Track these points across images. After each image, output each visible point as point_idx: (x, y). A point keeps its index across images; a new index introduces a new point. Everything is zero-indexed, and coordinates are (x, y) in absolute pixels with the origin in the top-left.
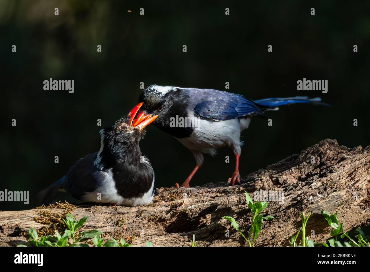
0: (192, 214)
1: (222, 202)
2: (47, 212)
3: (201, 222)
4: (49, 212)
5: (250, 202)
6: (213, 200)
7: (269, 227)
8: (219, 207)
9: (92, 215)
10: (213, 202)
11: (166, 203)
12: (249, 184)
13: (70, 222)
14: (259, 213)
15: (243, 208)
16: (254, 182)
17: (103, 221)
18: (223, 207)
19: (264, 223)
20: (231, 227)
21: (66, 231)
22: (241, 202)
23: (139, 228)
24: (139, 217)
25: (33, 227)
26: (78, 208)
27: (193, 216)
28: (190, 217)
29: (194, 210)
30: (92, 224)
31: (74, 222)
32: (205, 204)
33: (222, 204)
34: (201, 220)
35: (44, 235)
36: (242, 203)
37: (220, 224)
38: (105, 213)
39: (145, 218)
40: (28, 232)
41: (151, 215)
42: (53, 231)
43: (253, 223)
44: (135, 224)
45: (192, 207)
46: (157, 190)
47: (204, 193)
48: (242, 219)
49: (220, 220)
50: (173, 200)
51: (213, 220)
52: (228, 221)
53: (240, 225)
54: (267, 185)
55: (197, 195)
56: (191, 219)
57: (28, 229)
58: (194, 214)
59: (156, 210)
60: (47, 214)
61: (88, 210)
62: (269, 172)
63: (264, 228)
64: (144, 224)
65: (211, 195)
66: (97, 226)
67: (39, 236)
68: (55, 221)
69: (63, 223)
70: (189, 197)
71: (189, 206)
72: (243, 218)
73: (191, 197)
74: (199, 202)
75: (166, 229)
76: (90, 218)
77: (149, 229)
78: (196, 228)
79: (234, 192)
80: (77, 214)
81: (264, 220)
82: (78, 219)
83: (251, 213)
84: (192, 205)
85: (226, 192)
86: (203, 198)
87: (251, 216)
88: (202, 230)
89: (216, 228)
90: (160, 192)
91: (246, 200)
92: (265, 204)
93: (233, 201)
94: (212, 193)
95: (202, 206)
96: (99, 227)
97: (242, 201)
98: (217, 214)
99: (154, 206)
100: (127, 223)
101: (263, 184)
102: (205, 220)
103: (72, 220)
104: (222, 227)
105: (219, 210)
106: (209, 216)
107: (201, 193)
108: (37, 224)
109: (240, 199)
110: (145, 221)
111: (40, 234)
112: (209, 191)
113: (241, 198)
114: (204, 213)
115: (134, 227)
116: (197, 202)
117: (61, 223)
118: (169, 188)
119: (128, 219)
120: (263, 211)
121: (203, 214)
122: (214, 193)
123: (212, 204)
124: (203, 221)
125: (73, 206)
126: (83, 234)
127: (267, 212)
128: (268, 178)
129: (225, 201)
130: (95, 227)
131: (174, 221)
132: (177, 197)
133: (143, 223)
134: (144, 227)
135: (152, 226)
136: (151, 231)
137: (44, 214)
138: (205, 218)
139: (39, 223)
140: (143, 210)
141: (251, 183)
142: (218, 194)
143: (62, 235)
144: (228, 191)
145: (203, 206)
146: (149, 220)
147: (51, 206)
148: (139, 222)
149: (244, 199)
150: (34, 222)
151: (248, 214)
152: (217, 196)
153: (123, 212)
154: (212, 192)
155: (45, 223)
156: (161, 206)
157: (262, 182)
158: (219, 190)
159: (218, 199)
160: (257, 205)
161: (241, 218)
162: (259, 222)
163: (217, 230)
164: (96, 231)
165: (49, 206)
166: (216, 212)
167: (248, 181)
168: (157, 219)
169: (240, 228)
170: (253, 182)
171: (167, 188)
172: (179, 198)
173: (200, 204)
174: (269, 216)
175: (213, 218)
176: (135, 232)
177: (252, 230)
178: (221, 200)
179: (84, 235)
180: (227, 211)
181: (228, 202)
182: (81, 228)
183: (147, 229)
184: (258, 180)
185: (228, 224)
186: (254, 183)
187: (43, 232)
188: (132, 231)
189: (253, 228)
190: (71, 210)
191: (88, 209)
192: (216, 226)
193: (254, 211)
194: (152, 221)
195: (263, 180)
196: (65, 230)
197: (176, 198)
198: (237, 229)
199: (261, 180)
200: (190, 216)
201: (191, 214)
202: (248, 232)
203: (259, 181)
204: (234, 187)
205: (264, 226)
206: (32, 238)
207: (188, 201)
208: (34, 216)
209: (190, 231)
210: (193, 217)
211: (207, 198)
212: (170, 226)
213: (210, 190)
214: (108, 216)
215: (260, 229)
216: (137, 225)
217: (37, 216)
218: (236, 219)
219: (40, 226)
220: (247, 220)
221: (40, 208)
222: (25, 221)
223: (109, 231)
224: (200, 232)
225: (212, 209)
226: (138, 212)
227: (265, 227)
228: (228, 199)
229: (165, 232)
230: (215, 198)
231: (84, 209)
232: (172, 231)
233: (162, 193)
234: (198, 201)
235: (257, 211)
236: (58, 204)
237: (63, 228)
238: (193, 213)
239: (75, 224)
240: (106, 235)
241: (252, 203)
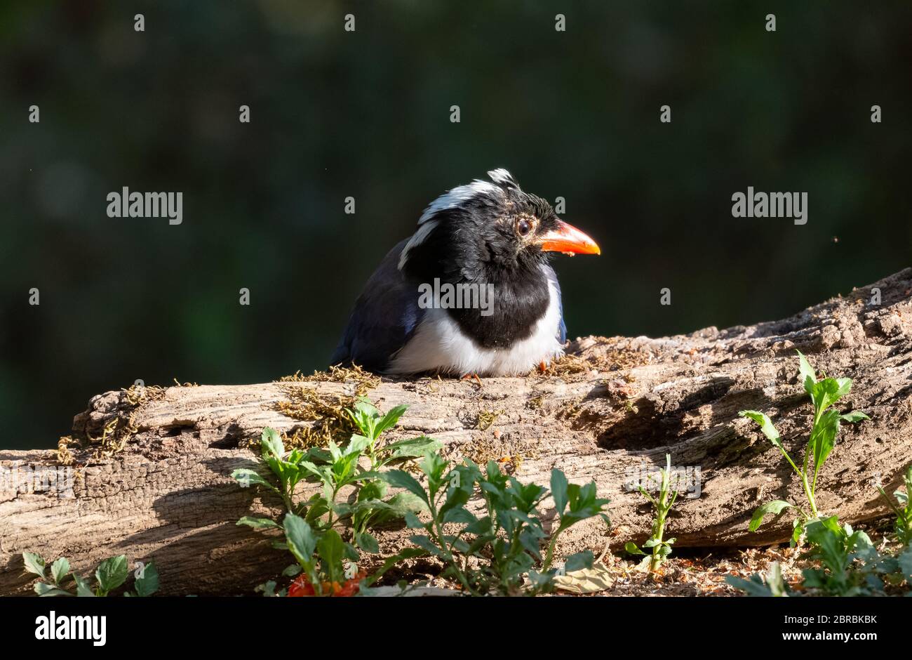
0: (665, 405)
1: (739, 376)
2: (308, 391)
3: (686, 425)
4: (313, 391)
5: (809, 378)
6: (716, 371)
7: (855, 439)
8: (732, 389)
9: (419, 400)
10: (716, 375)
11: (601, 374)
12: (806, 332)
13: (365, 417)
14: (831, 406)
15: (790, 393)
16: (820, 329)
17: (445, 416)
18: (742, 388)
19: (843, 431)
20: (761, 437)
21: (355, 438)
22: (786, 378)
23: (535, 436)
24: (533, 409)
25: (272, 425)
26: (384, 381)
27: (667, 408)
28: (661, 411)
29: (671, 394)
30: (419, 423)
31: (376, 416)
32: (698, 379)
33: (739, 381)
34: (685, 420)
35: (299, 446)
36: (788, 380)
37: (735, 431)
38: (452, 395)
39: (549, 411)
40: (261, 439)
41: (565, 404)
42: (322, 437)
43: (817, 429)
44: (522, 425)
45: (666, 387)
46: (579, 343)
47: (696, 353)
48: (788, 418)
49: (735, 420)
50: (618, 368)
51: (716, 418)
52: (753, 421)
53: (781, 433)
54: (852, 338)
55: (677, 357)
56: (661, 416)
57: (261, 430)
58: (670, 403)
59: (575, 392)
60: (307, 396)
61: (409, 388)
62: (856, 304)
63: (841, 442)
64: (546, 426)
65: (712, 358)
66: (430, 427)
67: (287, 450)
68: (328, 414)
69: (348, 419)
70: (659, 362)
71: (657, 385)
72: (791, 417)
73: (663, 361)
74: (683, 374)
75: (598, 439)
76: (414, 406)
77: (559, 437)
78: (674, 439)
79: (769, 351)
80: (383, 396)
81: (844, 422)
82: (385, 408)
83: (811, 403)
84: (665, 382)
85: (748, 351)
86: (693, 364)
87: (809, 413)
88: (688, 445)
89: (723, 439)
90: (587, 347)
91: (799, 373)
92: (847, 384)
93: (766, 374)
94: (715, 352)
95: (689, 383)
96: (435, 431)
97: (789, 376)
98: (725, 404)
99: (572, 382)
100: (503, 422)
101: (842, 334)
102: (696, 420)
103: (369, 411)
104: (739, 437)
105: (732, 396)
106: (707, 411)
107: (687, 353)
108: (283, 418)
109: (783, 370)
110: (550, 419)
111: (289, 442)
112: (708, 349)
113: (787, 368)
114: (695, 402)
115: (522, 432)
116: (679, 374)
117: (343, 419)
118: (607, 337)
119: (507, 411)
120: (841, 400)
121: (691, 404)
122: (720, 354)
123: (714, 380)
124: (691, 422)
125: (372, 377)
126: (397, 446)
127: (850, 404)
128: (855, 319)
129: (748, 375)
130: (424, 430)
131: (619, 419)
132: (627, 361)
133: (545, 423)
134: (545, 432)
135: (565, 430)
136: (564, 442)
137: (300, 395)
138: (697, 414)
139: (287, 415)
140: (544, 392)
141: (812, 331)
142: (730, 356)
143: (343, 447)
144: (754, 349)
145: (693, 383)
146: (558, 417)
147: (317, 374)
148: (534, 421)
149: (794, 370)
150: (275, 413)
151: (803, 408)
152: (726, 361)
153: (494, 395)
154: (714, 350)
155: (301, 418)
156: (589, 382)
157: (839, 329)
158: (734, 345)
159: (731, 368)
160: (827, 386)
161: (784, 417)
162: (832, 428)
163: (726, 446)
164: (429, 441)
165: (313, 374)
166: (723, 401)
167: (806, 325)
168: (578, 415)
169: (783, 439)
170: (816, 330)
171: (603, 339)
172: (633, 364)
173: (685, 380)
174: (855, 413)
175: (716, 416)
176: (524, 444)
177: (812, 447)
178: (739, 371)
179: (399, 448)
180: (754, 398)
181: (755, 376)
182: (390, 431)
183: (553, 439)
184: (829, 323)
185: (752, 430)
186: (818, 332)
187: (296, 439)
188: (515, 442)
189: (815, 442)
190: (369, 386)
191: (408, 384)
192: (724, 436)
193: (819, 400)
194: (567, 417)
195: (841, 325)
196: (351, 436)
197: (626, 363)
198: (775, 442)
199: (836, 324)
200: (660, 408)
201: (662, 403)
202: (803, 451)
203: (833, 326)
204: (768, 339)
205: (843, 438)
206: (270, 453)
207: (655, 372)
208: (275, 399)
209: (659, 445)
210: (668, 412)
211: (701, 365)
212: (609, 432)
213: (710, 347)
214: (459, 403)
215: (831, 444)
216: (528, 429)
217: (283, 400)
218: (774, 419)
219: (290, 424)
220: (800, 422)
221: (291, 380)
222: (253, 410)
223: (458, 439)
224: (684, 450)
225: (716, 392)
226: (531, 395)
227: (843, 441)
228: (755, 370)
229: (598, 447)
230: (723, 365)
231: (400, 385)
232: (614, 445)
233: (591, 350)
234: (680, 371)
235: (826, 399)
236: (336, 371)
237: (345, 430)
238: (667, 402)
239: (378, 421)
240: (452, 449)
241: (815, 380)
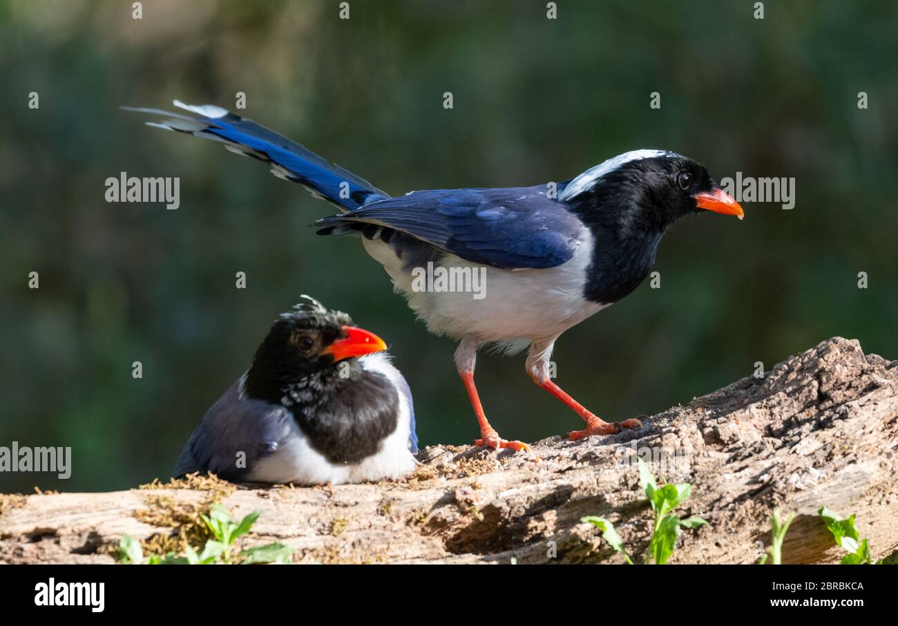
0: (510, 511)
1: (582, 483)
2: (165, 499)
3: (531, 530)
4: (170, 499)
5: (649, 485)
6: (560, 478)
7: (694, 544)
8: (574, 495)
9: (273, 507)
10: (561, 482)
11: (449, 481)
12: (647, 441)
13: (220, 524)
14: (671, 512)
15: (631, 499)
16: (660, 437)
17: (298, 522)
18: (585, 494)
19: (682, 536)
20: (604, 542)
21: (210, 544)
22: (627, 485)
23: (385, 541)
24: (383, 515)
25: (130, 532)
26: (239, 489)
27: (513, 515)
28: (507, 517)
29: (516, 500)
30: (272, 529)
31: (230, 523)
32: (543, 486)
33: (582, 487)
34: (530, 526)
35: (156, 552)
36: (630, 486)
37: (577, 536)
38: (304, 502)
39: (398, 517)
40: (119, 545)
41: (414, 511)
42: (178, 544)
43: (657, 535)
44: (373, 531)
45: (512, 494)
46: (428, 451)
47: (540, 460)
48: (629, 523)
49: (578, 525)
50: (465, 475)
51: (560, 524)
52: (595, 527)
53: (623, 537)
54: (691, 445)
55: (522, 465)
56: (507, 522)
57: (118, 537)
58: (515, 509)
59: (424, 499)
60: (164, 504)
61: (263, 496)
62: (695, 412)
63: (681, 547)
64: (395, 531)
65: (556, 465)
66: (283, 533)
67: (145, 556)
68: (183, 520)
69: (203, 525)
70: (505, 470)
71: (503, 491)
72: (633, 523)
73: (509, 469)
74: (529, 481)
75: (447, 544)
76: (268, 513)
77: (408, 543)
78: (520, 544)
79: (611, 458)
80: (237, 504)
81: (683, 528)
82: (239, 516)
83: (652, 509)
84: (511, 488)
85: (591, 458)
86: (538, 471)
87: (650, 518)
88: (532, 550)
89: (566, 544)
90: (436, 455)
91: (639, 480)
92: (686, 490)
93: (608, 480)
94: (560, 460)
95: (534, 490)
96: (287, 537)
97: (631, 483)
98: (569, 510)
99: (421, 489)
100: (354, 528)
101: (681, 441)
102: (541, 525)
103: (224, 519)
104: (582, 542)
105: (575, 502)
106: (551, 516)
107: (532, 461)
108: (141, 525)
109: (625, 477)
110: (399, 525)
111: (146, 549)
112: (553, 457)
113: (628, 475)
114: (539, 508)
115: (372, 538)
116: (524, 481)
117: (199, 526)
118: (456, 446)
119: (358, 518)
120: (681, 505)
121: (536, 510)
122: (564, 462)
123: (559, 488)
124: (536, 528)
125: (227, 485)
126: (250, 552)
127: (689, 510)
128: (694, 427)
129: (591, 481)
130: (278, 536)
131: (467, 525)
132: (474, 468)
133: (394, 529)
134: (395, 538)
135: (414, 535)
136: (413, 547)
137: (157, 502)
138: (541, 519)
139: (146, 522)
140: (394, 499)
141: (653, 439)
142: (573, 464)
143: (200, 552)
144: (597, 457)
145: (538, 490)
146: (408, 523)
147: (175, 483)
148: (384, 527)
149: (635, 476)
150: (134, 520)
151: (644, 513)
152: (570, 468)
153: (345, 502)
154: (558, 458)
155: (159, 525)
156: (437, 489)
157: (679, 437)
158: (577, 453)
159: (574, 475)
160: (666, 492)
161: (626, 522)
162: (671, 533)
163: (569, 550)
164: (282, 546)
165: (170, 482)
166: (567, 507)
167: (646, 434)
168: (427, 520)
169: (624, 545)
170: (656, 438)
171: (451, 447)
172: (480, 472)
173: (529, 486)
174: (694, 519)
175: (560, 522)
176: (374, 550)
177: (653, 551)
178: (582, 479)
179: (252, 554)
180: (596, 504)
181: (598, 483)
182: (244, 537)
183: (402, 544)
184: (669, 431)
185: (595, 535)
186: (659, 440)
187: (154, 546)
188: (366, 547)
189: (655, 548)
190: (223, 493)
191: (262, 492)
192: (568, 541)
193: (659, 505)
194: (416, 524)
195: (680, 434)
196: (206, 542)
197: (473, 471)
198: (617, 547)
199: (676, 432)
200: (506, 514)
201: (508, 509)
202: (644, 555)
203: (673, 434)
204: (611, 447)
205: (683, 542)
206: (129, 559)
207: (501, 479)
208: (133, 507)
209: (505, 549)
210: (514, 518)
211: (546, 472)
212: (457, 537)
213: (555, 455)
214: (310, 510)
215: (671, 548)
216: (378, 534)
217: (142, 508)
218: (616, 525)
219: (148, 530)
220: (641, 527)
221: (148, 488)
222: (111, 517)
223: (311, 546)
224: (529, 554)
225: (558, 499)
226: (381, 502)
227: (683, 545)
228: (597, 477)
229: (447, 551)
230: (567, 472)
231: (254, 492)
232: (462, 549)
233: (440, 458)
234: (525, 478)
235: (666, 505)
236: (192, 480)
237: (201, 536)
238: (512, 508)
239: (233, 528)
240: (304, 554)
241: (655, 487)
